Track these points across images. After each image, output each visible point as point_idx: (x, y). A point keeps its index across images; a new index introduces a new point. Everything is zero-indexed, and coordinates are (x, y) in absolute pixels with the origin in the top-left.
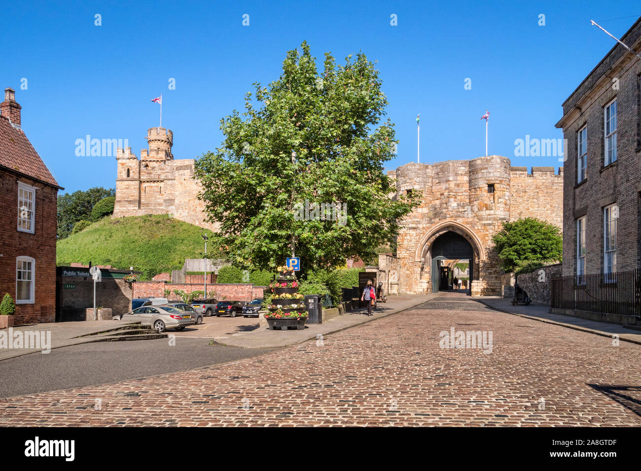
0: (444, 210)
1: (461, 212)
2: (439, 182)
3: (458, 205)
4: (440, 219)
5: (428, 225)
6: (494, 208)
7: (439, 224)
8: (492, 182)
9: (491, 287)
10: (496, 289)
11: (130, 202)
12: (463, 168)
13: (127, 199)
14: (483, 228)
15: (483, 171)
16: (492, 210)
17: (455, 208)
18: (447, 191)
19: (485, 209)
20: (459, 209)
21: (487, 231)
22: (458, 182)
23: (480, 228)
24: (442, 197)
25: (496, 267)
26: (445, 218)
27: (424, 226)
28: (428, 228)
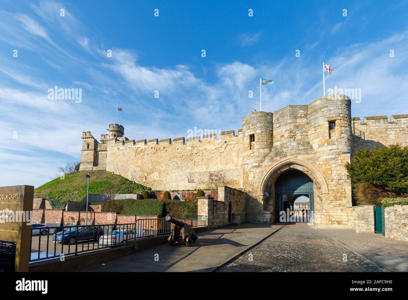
0: (284, 150)
1: (302, 150)
2: (280, 126)
3: (298, 144)
4: (281, 158)
5: (269, 163)
6: (336, 143)
7: (280, 162)
8: (333, 119)
9: (337, 220)
10: (343, 221)
11: (88, 163)
12: (302, 111)
13: (87, 161)
14: (324, 163)
15: (323, 110)
16: (334, 144)
17: (295, 146)
18: (287, 132)
19: (326, 144)
20: (299, 147)
21: (329, 165)
22: (297, 124)
23: (321, 163)
24: (283, 139)
25: (341, 200)
26: (286, 156)
27: (266, 164)
28: (270, 165)
